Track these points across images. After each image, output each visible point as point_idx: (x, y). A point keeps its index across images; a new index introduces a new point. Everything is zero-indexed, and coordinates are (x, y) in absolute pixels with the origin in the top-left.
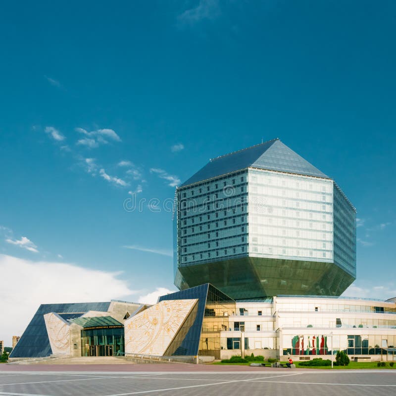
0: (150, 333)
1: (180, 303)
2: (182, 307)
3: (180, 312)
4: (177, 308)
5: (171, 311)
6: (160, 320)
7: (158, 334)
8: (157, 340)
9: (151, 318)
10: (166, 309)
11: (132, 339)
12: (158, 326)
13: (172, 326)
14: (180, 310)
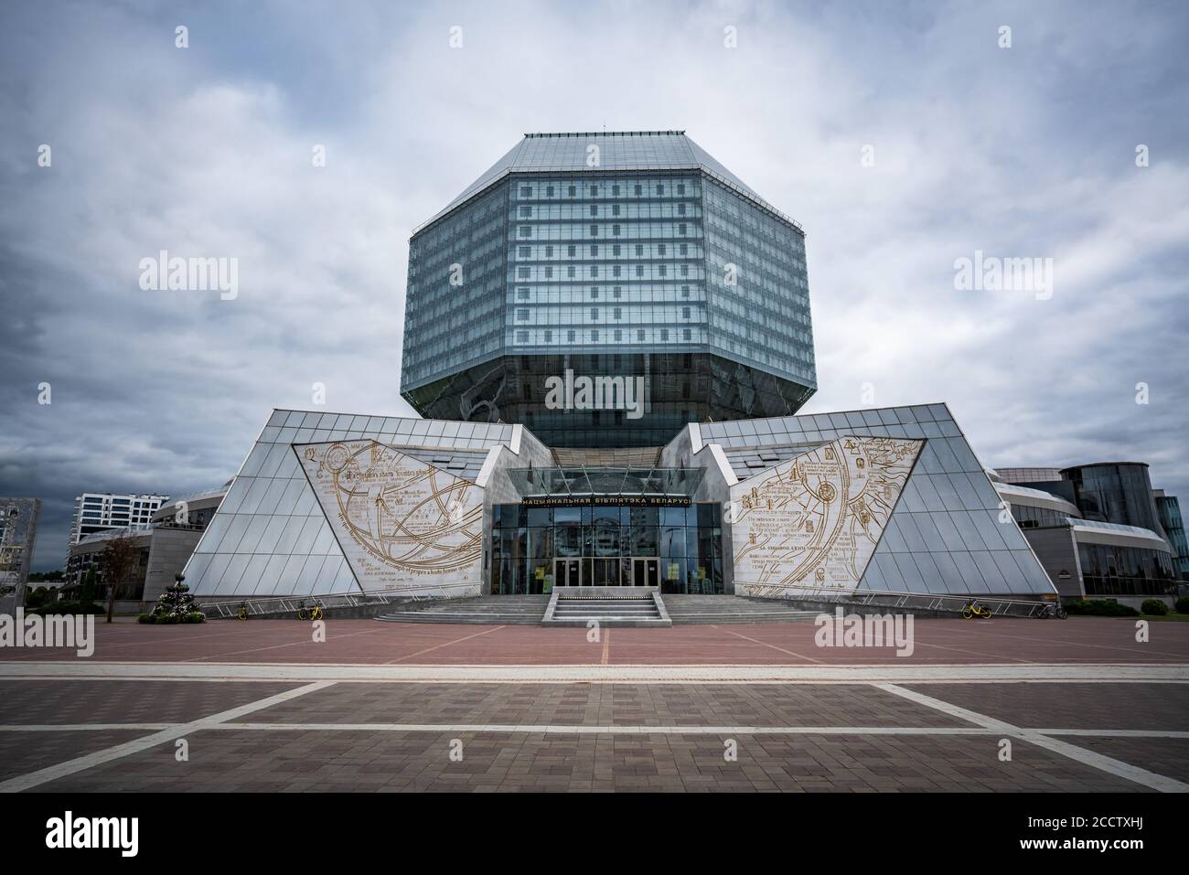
0: (815, 525)
1: (887, 448)
2: (892, 458)
3: (889, 470)
4: (883, 460)
5: (867, 468)
6: (839, 488)
7: (837, 530)
8: (836, 545)
9: (814, 482)
10: (852, 460)
11: (760, 540)
12: (836, 506)
13: (874, 507)
14: (888, 465)
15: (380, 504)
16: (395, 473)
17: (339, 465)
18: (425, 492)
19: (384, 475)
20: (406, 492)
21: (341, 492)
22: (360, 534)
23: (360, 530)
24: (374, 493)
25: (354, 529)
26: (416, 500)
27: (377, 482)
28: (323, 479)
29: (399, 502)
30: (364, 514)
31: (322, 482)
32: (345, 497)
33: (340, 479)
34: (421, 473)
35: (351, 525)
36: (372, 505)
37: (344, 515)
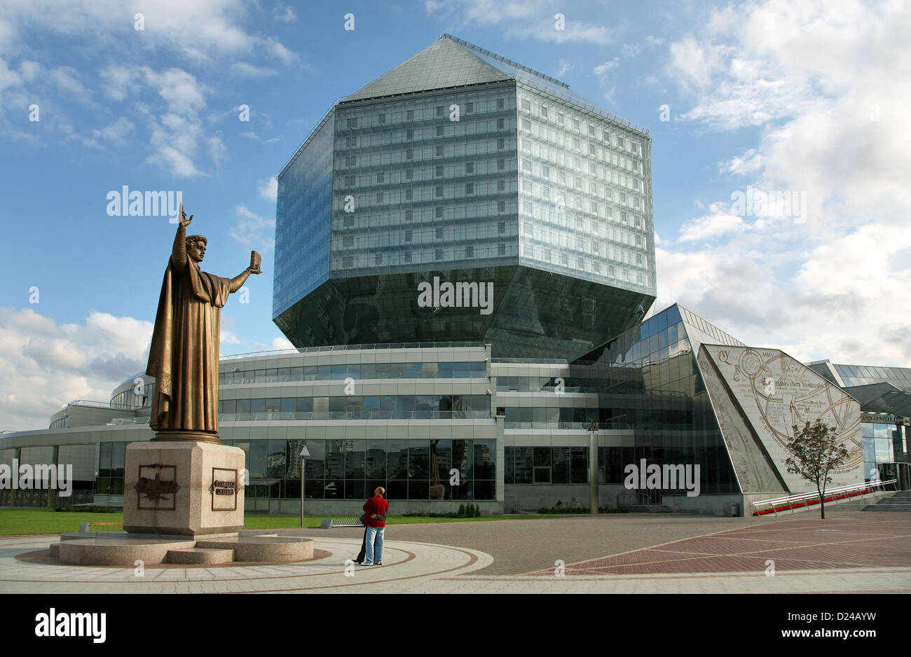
15: (793, 411)
16: (802, 385)
17: (752, 371)
18: (825, 403)
19: (793, 384)
20: (812, 402)
21: (760, 398)
22: (781, 437)
23: (779, 433)
24: (787, 400)
25: (775, 432)
26: (819, 409)
27: (788, 391)
28: (740, 382)
29: (807, 410)
30: (781, 418)
31: (739, 386)
32: (763, 402)
33: (756, 385)
34: (820, 386)
35: (772, 429)
36: (787, 411)
37: (765, 418)
